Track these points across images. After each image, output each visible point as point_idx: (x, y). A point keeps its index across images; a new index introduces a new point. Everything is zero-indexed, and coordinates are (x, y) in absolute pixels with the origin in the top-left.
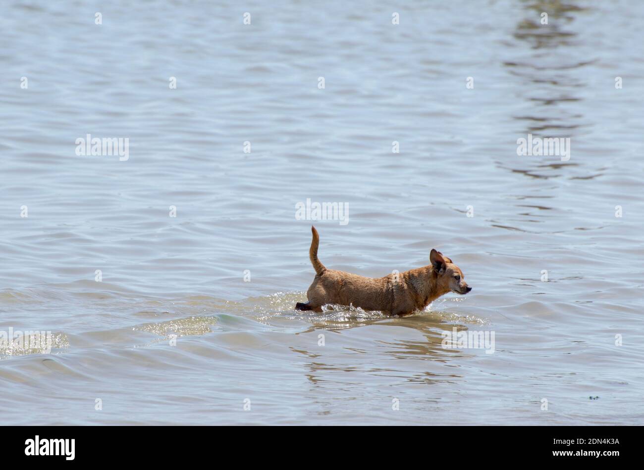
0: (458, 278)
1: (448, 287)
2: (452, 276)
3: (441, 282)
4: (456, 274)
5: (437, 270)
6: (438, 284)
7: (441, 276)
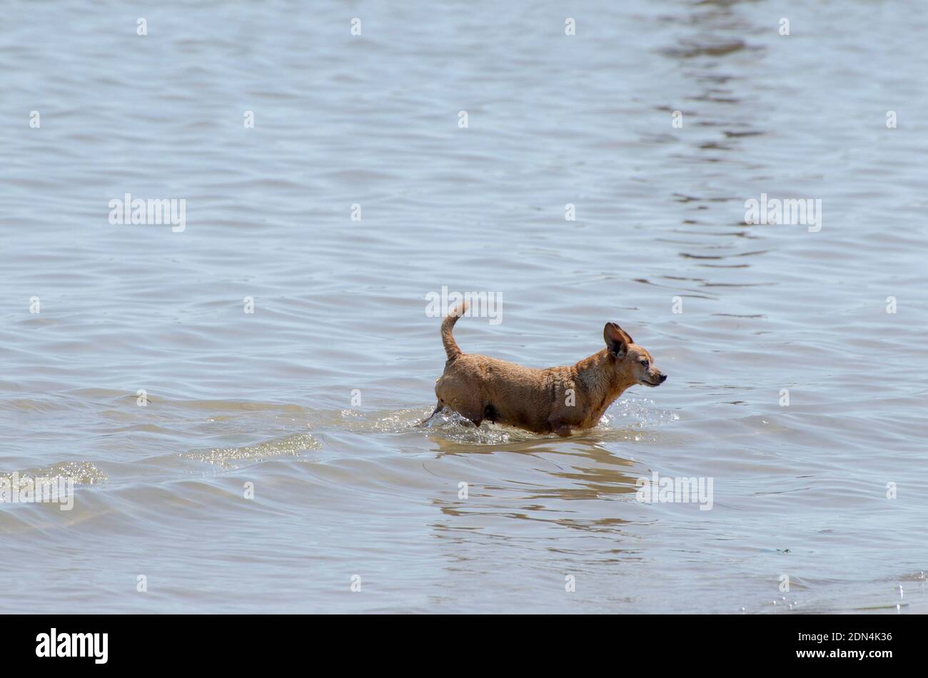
0: (645, 364)
1: (632, 377)
2: (638, 362)
3: (621, 370)
4: (642, 358)
5: (614, 352)
6: (618, 373)
7: (621, 361)
